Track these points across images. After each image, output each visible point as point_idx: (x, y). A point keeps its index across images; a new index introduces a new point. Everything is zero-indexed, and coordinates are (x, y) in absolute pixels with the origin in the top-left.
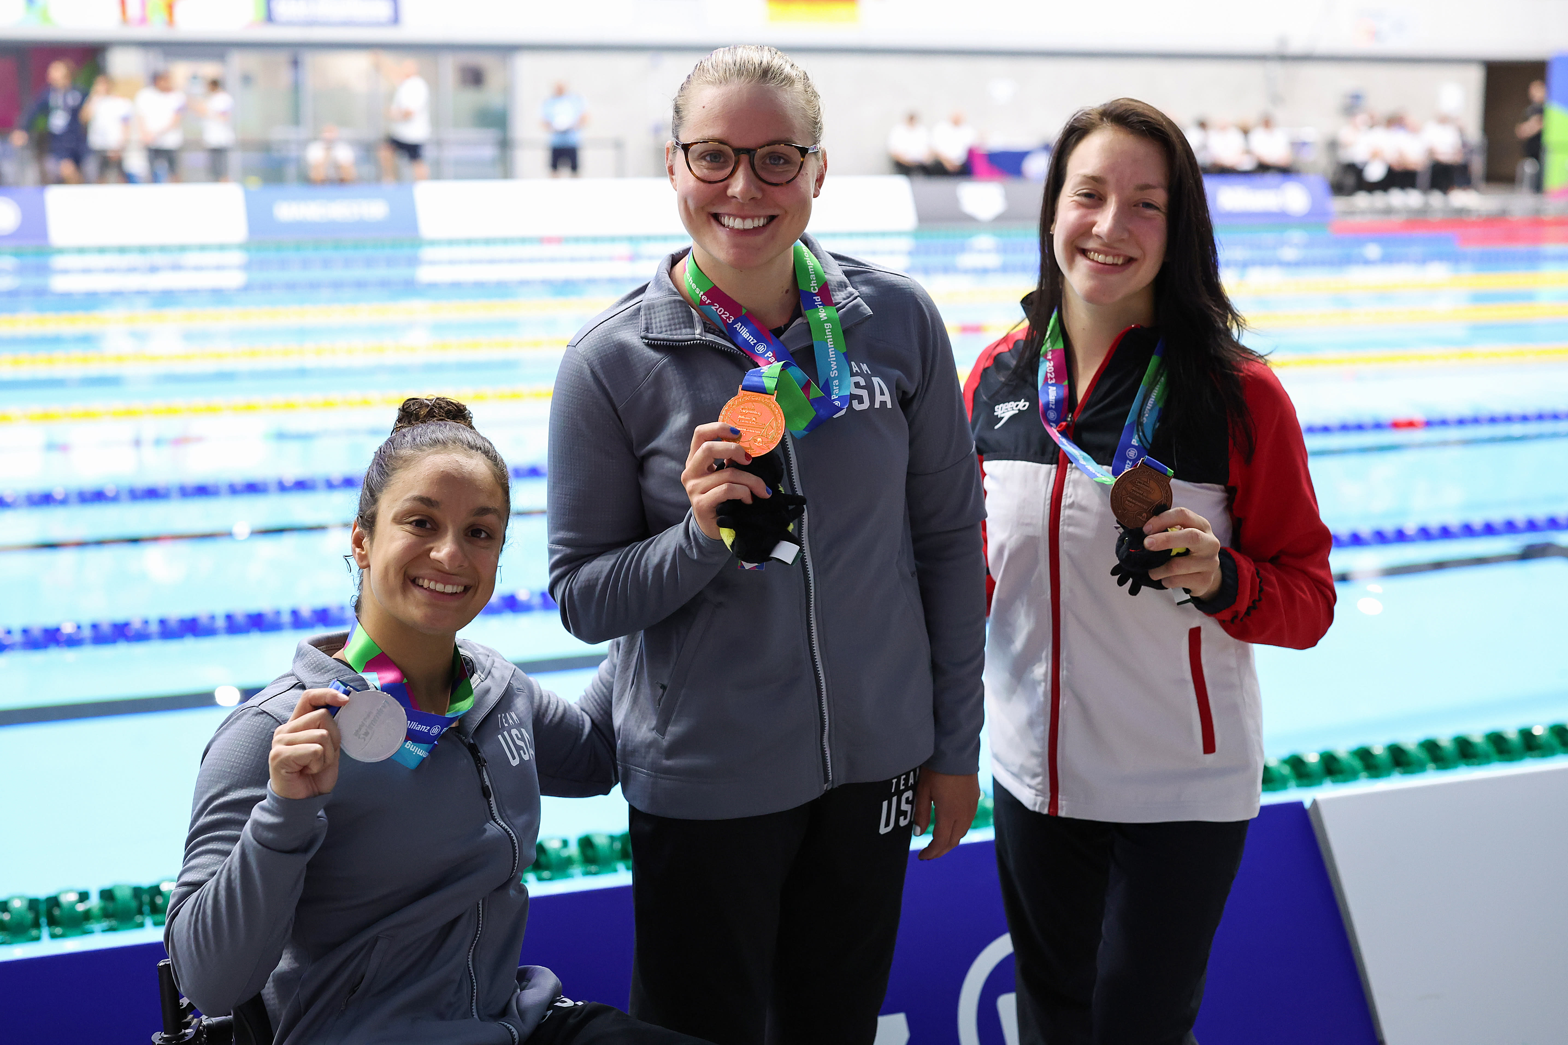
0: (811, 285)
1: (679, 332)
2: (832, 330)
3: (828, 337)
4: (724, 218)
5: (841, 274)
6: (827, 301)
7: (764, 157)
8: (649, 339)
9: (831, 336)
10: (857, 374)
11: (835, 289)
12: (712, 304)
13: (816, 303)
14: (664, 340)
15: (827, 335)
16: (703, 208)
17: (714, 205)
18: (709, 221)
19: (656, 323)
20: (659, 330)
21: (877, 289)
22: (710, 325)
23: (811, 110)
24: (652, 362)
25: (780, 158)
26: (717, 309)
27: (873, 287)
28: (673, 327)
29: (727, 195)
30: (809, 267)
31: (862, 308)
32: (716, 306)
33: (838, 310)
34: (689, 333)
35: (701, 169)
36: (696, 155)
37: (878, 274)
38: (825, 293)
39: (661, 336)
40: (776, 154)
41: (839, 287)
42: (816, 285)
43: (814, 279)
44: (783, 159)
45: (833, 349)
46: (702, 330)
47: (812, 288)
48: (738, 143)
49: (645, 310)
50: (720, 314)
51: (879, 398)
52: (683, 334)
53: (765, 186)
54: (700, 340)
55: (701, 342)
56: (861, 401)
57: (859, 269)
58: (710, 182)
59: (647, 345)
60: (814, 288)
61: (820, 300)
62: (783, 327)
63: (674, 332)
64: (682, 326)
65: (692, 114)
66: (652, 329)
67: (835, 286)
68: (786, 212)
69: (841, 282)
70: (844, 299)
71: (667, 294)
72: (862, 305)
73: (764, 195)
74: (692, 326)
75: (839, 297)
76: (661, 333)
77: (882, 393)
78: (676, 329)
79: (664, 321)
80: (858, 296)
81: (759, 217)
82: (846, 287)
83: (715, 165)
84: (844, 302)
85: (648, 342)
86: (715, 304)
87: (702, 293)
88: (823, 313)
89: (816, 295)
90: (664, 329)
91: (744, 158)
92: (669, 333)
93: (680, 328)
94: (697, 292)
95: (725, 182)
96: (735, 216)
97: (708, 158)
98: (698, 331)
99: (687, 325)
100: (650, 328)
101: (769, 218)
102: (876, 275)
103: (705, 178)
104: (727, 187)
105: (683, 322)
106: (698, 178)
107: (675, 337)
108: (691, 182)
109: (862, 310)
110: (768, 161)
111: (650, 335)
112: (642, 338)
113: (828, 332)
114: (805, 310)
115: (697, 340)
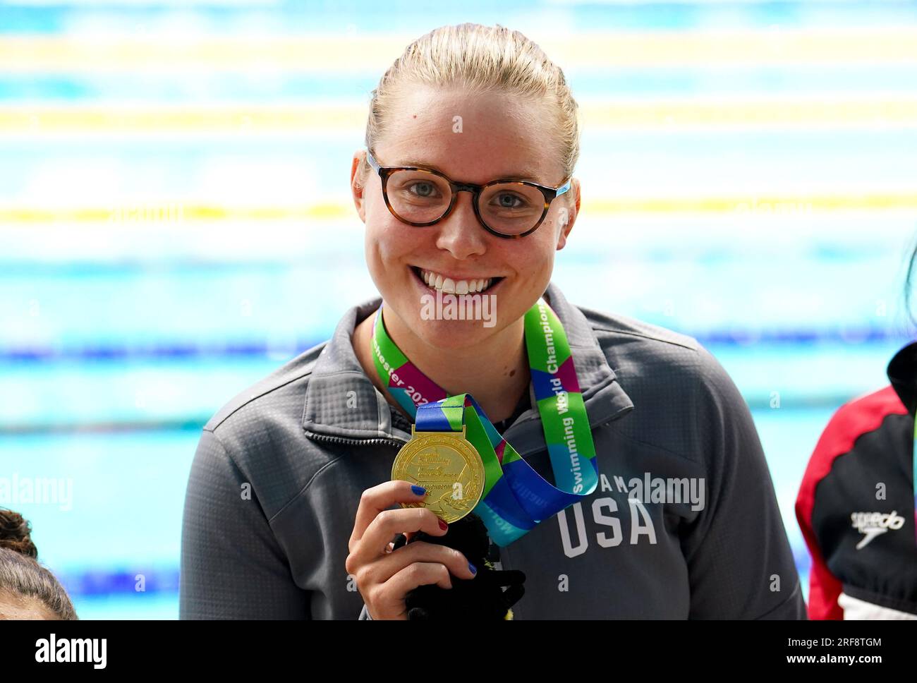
0: (548, 362)
1: (356, 424)
2: (574, 427)
3: (568, 437)
4: (429, 276)
5: (594, 345)
6: (570, 383)
7: (491, 196)
8: (314, 432)
9: (573, 436)
10: (607, 494)
11: (581, 368)
12: (405, 386)
13: (554, 389)
14: (334, 435)
15: (566, 436)
16: (400, 259)
17: (417, 256)
18: (407, 278)
19: (326, 409)
20: (330, 419)
21: (647, 367)
22: (400, 416)
23: (564, 131)
24: (317, 463)
25: (515, 197)
26: (412, 394)
27: (640, 364)
28: (349, 417)
29: (436, 246)
30: (546, 336)
31: (617, 398)
32: (411, 390)
33: (585, 399)
34: (369, 427)
35: (402, 203)
36: (397, 183)
37: (650, 344)
38: (569, 376)
39: (331, 429)
40: (510, 193)
41: (588, 364)
42: (555, 361)
43: (553, 353)
44: (520, 200)
45: (576, 455)
46: (388, 424)
47: (550, 367)
48: (457, 174)
49: (313, 389)
50: (417, 400)
51: (636, 531)
52: (361, 429)
53: (490, 237)
54: (385, 438)
55: (385, 441)
56: (610, 534)
57: (623, 335)
58: (414, 225)
59: (311, 439)
60: (552, 367)
61: (560, 384)
62: (504, 422)
63: (349, 424)
64: (362, 416)
65: (397, 123)
66: (320, 417)
67: (583, 364)
68: (517, 274)
69: (592, 357)
70: (594, 383)
71: (345, 368)
72: (618, 394)
73: (487, 251)
74: (375, 418)
75: (587, 380)
76: (331, 424)
77: (642, 523)
78: (352, 420)
79: (337, 407)
80: (614, 380)
81: (478, 280)
82: (599, 364)
83: (422, 200)
84: (593, 388)
85: (313, 436)
86: (410, 387)
87: (392, 370)
88: (563, 402)
89: (554, 376)
90: (336, 419)
91: (466, 196)
92: (343, 424)
93: (358, 420)
94: (386, 366)
95: (435, 228)
96: (444, 277)
97: (414, 189)
98: (382, 426)
99: (369, 415)
100: (317, 415)
101: (491, 280)
102: (646, 346)
103: (408, 218)
104: (436, 236)
105: (364, 412)
106: (397, 217)
107: (350, 432)
108: (386, 220)
109: (618, 401)
110: (497, 201)
111: (317, 427)
112: (306, 429)
113: (568, 430)
114: (538, 398)
115: (381, 438)
